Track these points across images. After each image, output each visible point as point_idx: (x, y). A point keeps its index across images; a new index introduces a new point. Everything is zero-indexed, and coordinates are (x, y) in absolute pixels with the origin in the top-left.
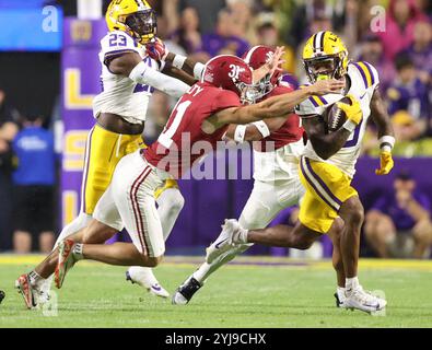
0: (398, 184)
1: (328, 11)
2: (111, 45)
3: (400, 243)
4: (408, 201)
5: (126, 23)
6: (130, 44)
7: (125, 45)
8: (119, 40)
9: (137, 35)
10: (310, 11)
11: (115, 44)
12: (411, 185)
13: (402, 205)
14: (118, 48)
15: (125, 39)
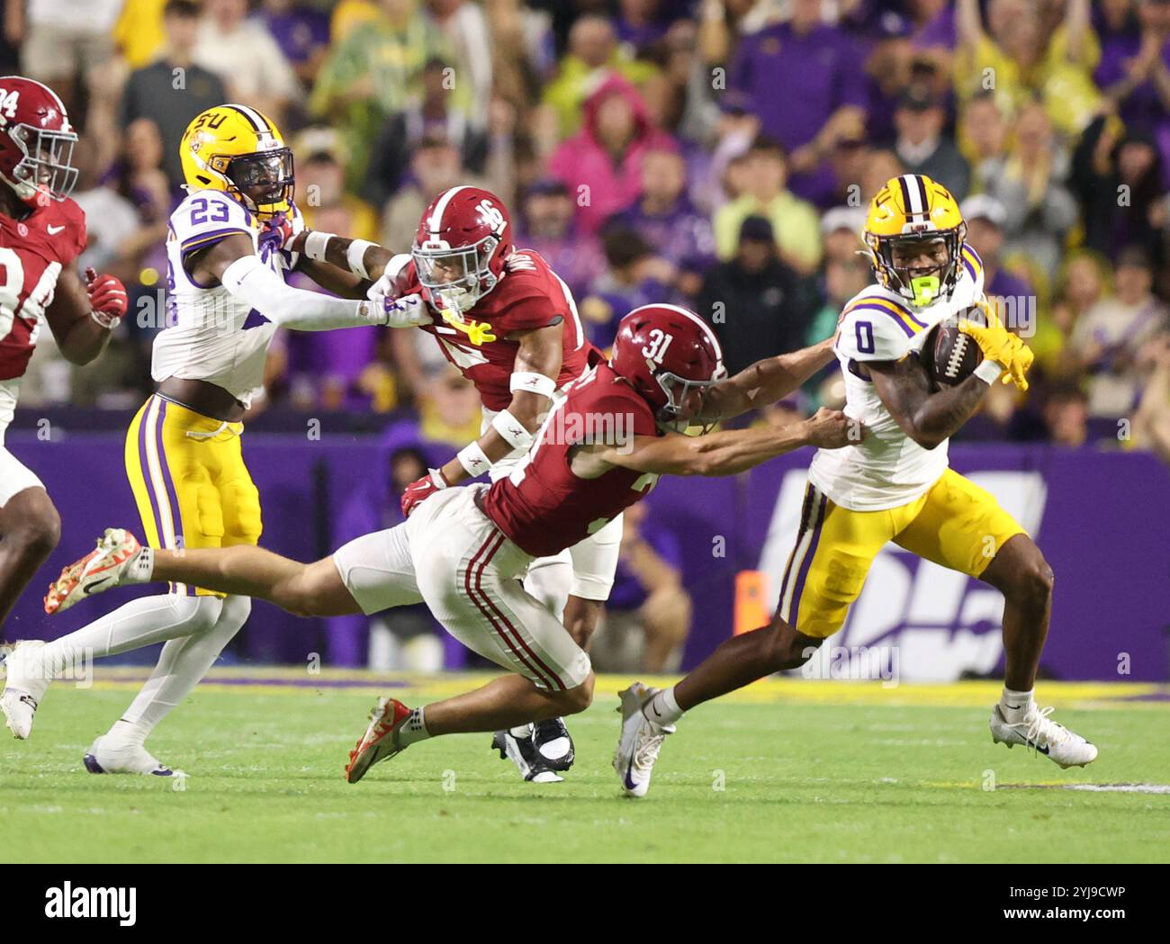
1: (455, 127)
2: (195, 222)
3: (613, 637)
5: (229, 172)
6: (237, 217)
7: (226, 219)
8: (212, 210)
9: (250, 202)
10: (415, 126)
11: (204, 219)
14: (211, 226)
15: (225, 209)
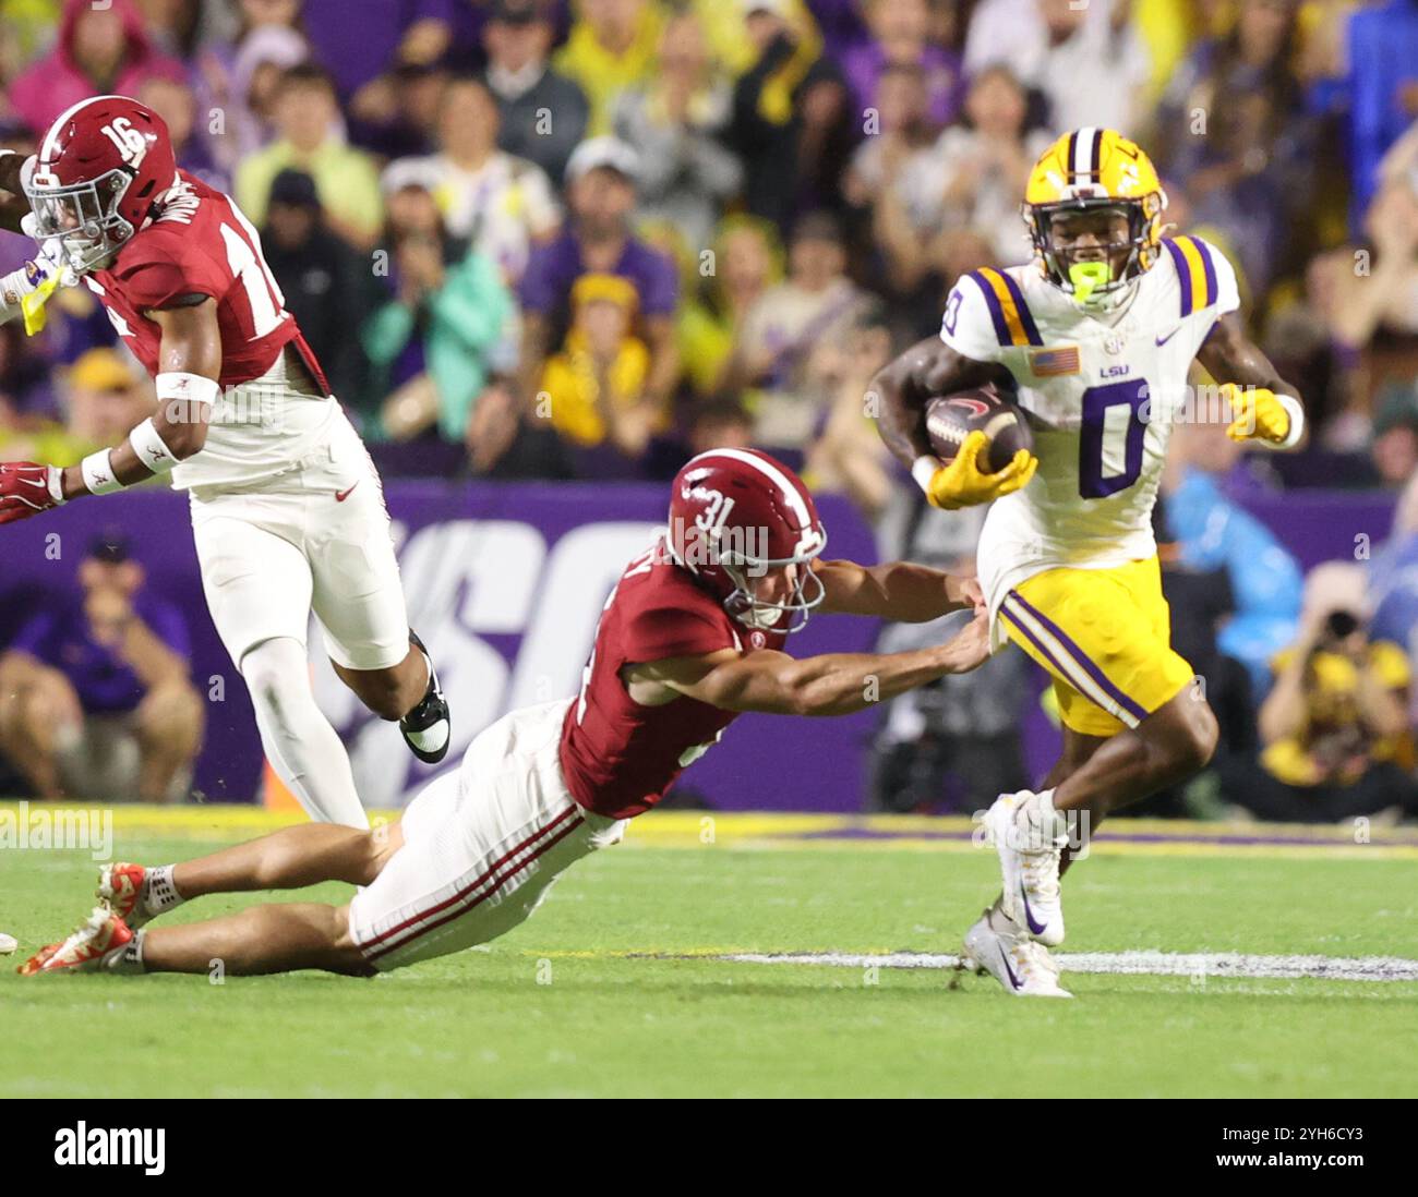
0: (92, 572)
3: (98, 751)
4: (120, 625)
12: (130, 575)
13: (104, 635)
